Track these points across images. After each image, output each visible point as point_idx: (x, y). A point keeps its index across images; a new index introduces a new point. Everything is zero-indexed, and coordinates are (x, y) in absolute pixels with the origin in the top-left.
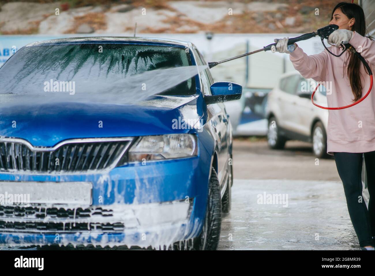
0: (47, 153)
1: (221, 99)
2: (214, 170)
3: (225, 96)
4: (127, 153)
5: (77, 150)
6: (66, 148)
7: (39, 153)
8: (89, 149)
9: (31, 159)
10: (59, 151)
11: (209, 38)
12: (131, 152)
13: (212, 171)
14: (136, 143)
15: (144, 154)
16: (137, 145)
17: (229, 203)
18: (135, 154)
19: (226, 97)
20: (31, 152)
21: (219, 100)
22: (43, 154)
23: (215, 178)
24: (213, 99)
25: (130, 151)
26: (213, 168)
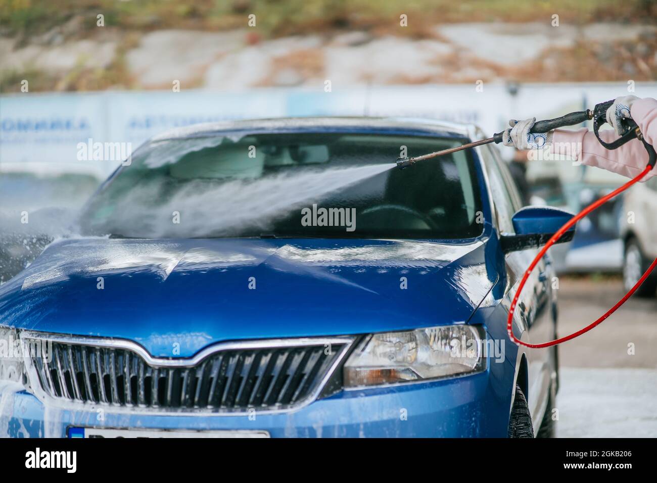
0: (179, 370)
1: (535, 241)
2: (521, 392)
3: (541, 237)
4: (341, 369)
5: (240, 365)
6: (217, 359)
7: (161, 369)
8: (265, 361)
9: (148, 381)
10: (204, 365)
11: (514, 92)
12: (349, 367)
13: (517, 394)
14: (362, 346)
15: (375, 369)
16: (363, 350)
17: (552, 431)
18: (358, 369)
19: (543, 238)
20: (146, 366)
21: (529, 244)
22: (171, 373)
23: (522, 411)
24: (518, 243)
25: (347, 365)
26: (519, 388)
